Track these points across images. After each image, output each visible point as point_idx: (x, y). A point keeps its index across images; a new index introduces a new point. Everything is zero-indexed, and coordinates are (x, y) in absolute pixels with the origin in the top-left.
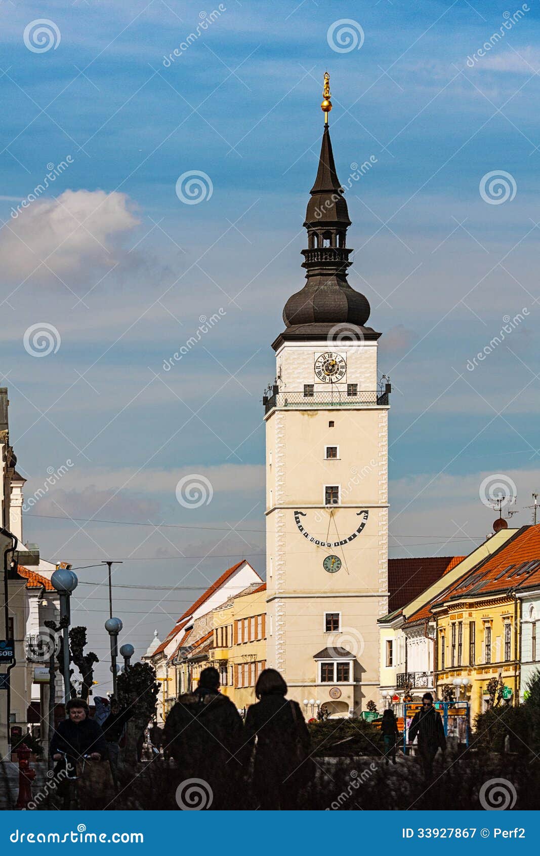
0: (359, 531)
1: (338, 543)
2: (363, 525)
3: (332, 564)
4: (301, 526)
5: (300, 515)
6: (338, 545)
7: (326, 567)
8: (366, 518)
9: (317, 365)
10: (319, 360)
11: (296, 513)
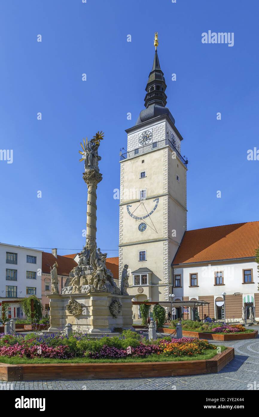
0: (155, 209)
1: (145, 217)
2: (156, 206)
3: (142, 227)
4: (129, 212)
5: (129, 207)
6: (145, 218)
7: (139, 229)
8: (158, 202)
9: (140, 139)
10: (141, 136)
11: (128, 206)
